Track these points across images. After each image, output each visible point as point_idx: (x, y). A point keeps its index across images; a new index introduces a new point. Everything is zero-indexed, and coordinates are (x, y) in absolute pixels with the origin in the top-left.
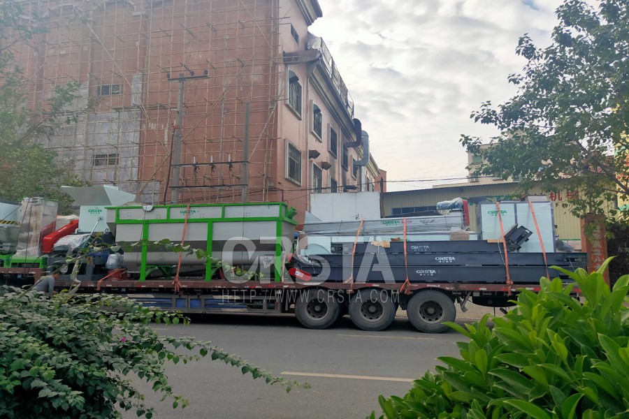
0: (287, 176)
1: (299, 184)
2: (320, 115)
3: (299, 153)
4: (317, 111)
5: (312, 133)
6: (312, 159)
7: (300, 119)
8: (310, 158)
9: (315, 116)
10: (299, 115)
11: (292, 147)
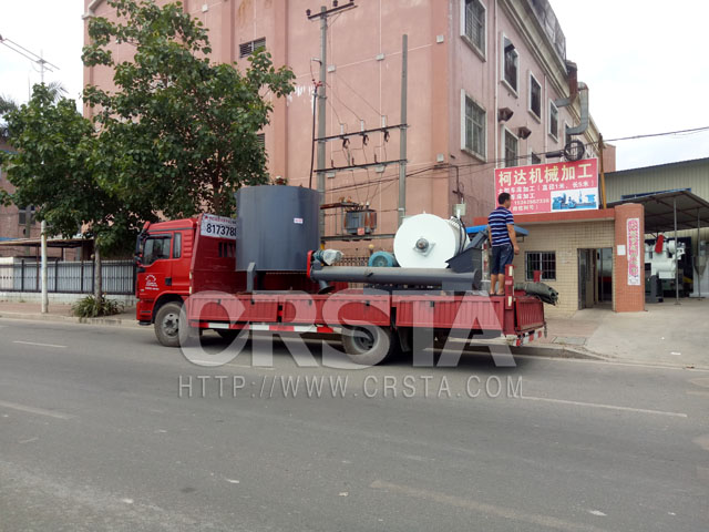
0: (463, 146)
1: (482, 158)
2: (515, 56)
3: (482, 112)
4: (509, 49)
5: (503, 82)
6: (503, 122)
7: (483, 61)
8: (499, 120)
9: (506, 57)
10: (481, 53)
11: (470, 103)
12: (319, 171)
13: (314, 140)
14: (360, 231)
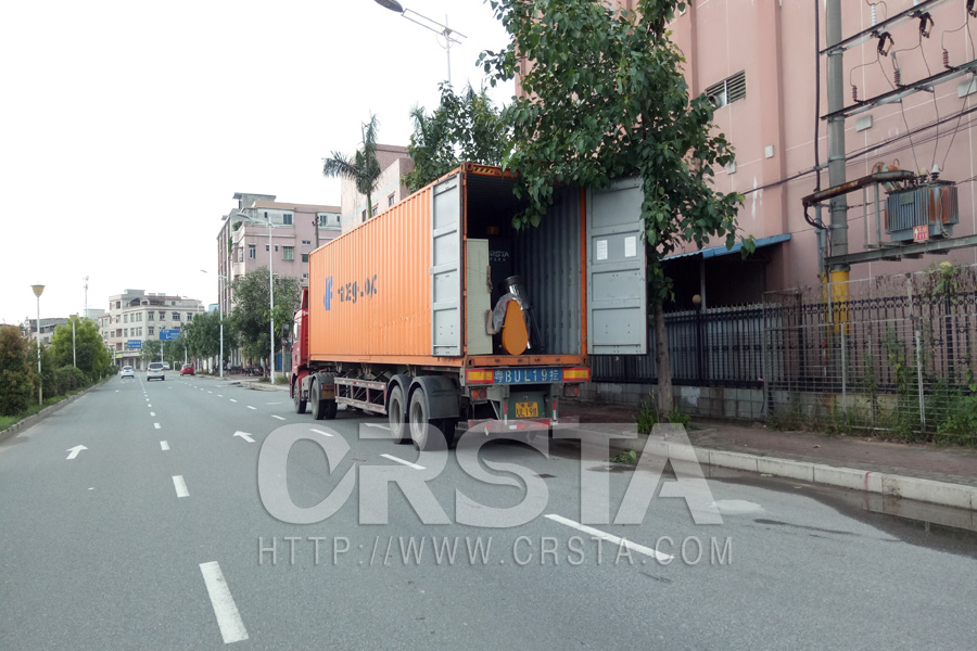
12: (831, 116)
13: (819, 53)
14: (920, 234)
